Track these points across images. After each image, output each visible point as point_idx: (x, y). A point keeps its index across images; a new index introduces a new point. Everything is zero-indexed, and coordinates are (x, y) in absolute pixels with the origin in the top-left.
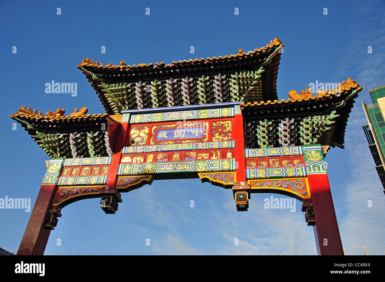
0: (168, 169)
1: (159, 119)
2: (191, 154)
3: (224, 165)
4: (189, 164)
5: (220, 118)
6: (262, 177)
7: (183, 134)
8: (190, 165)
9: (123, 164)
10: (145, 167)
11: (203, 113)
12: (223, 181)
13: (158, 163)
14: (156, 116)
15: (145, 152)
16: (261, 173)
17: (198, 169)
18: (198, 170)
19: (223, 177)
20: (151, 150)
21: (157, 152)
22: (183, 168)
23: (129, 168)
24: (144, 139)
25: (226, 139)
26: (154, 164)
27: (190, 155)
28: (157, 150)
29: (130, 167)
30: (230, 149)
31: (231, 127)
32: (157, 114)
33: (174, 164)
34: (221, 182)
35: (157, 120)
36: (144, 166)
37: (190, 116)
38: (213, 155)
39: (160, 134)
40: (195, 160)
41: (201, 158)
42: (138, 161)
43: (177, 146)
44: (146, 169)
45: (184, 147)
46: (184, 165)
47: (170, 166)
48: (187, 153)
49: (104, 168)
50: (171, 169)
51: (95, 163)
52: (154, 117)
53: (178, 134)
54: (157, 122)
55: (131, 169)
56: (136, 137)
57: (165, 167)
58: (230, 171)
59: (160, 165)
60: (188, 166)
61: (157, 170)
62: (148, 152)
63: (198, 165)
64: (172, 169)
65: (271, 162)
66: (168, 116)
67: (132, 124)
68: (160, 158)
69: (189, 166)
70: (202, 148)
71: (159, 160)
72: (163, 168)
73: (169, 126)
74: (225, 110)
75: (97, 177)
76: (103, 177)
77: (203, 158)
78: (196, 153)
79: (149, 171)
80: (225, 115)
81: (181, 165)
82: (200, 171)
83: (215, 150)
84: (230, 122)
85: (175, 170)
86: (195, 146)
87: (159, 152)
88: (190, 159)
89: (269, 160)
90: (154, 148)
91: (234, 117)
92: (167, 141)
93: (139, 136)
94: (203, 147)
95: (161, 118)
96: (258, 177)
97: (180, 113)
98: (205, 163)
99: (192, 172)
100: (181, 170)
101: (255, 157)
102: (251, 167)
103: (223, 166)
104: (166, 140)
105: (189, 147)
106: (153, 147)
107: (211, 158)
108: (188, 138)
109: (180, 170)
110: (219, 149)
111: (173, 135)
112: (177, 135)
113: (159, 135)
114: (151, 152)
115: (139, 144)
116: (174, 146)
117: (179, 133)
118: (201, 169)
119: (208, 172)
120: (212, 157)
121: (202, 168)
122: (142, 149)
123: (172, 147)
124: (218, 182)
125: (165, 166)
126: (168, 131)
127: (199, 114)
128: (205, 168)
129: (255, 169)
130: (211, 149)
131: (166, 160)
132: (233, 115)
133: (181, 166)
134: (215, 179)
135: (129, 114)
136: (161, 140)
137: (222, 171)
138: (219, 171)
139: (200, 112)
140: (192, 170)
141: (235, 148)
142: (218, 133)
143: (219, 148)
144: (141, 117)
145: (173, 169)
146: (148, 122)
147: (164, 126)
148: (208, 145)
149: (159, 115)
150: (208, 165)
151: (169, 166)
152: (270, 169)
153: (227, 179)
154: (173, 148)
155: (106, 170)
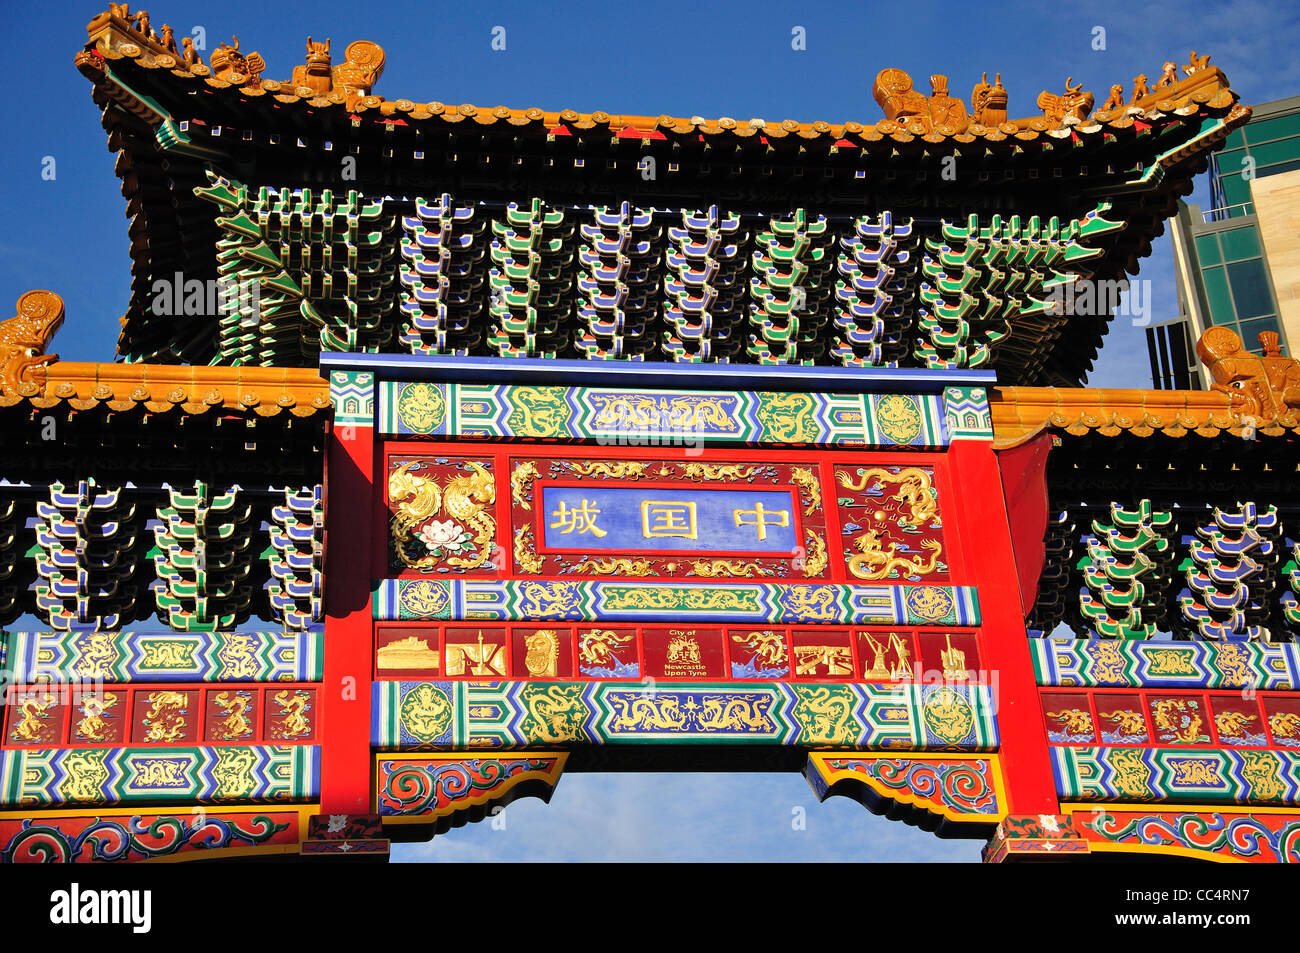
0: (658, 722)
1: (547, 426)
2: (760, 642)
3: (941, 716)
4: (764, 700)
5: (872, 448)
6: (1128, 791)
7: (689, 523)
8: (768, 705)
9: (397, 684)
10: (527, 704)
11: (786, 411)
12: (941, 803)
13: (598, 685)
14: (527, 402)
15: (509, 615)
16: (1127, 774)
17: (810, 729)
18: (814, 738)
19: (937, 777)
20: (543, 609)
21: (578, 619)
22: (734, 720)
23: (438, 710)
24: (476, 534)
25: (915, 568)
26: (575, 689)
27: (757, 647)
28: (575, 609)
29: (444, 703)
30: (956, 630)
31: (932, 505)
32: (534, 394)
33: (683, 698)
34: (936, 809)
35: (536, 426)
36: (522, 697)
37: (718, 423)
38: (871, 658)
39: (563, 512)
40: (786, 676)
41: (813, 672)
42: (475, 665)
43: (681, 594)
44: (533, 719)
45: (718, 603)
46: (734, 703)
47: (663, 709)
48: (736, 638)
49: (280, 698)
50: (670, 723)
51: (220, 666)
52: (515, 406)
53: (659, 518)
54: (538, 441)
55: (447, 712)
56: (428, 521)
57: (639, 708)
58: (971, 748)
59: (608, 698)
60: (758, 713)
61: (599, 727)
62: (527, 619)
63: (808, 712)
64: (675, 724)
65: (1160, 717)
66: (593, 411)
67: (390, 437)
68: (599, 656)
69: (763, 713)
70: (813, 615)
71: (593, 665)
72: (630, 714)
73: (603, 467)
74: (896, 404)
75: (251, 756)
76: (292, 758)
77: (822, 670)
78: (784, 642)
79: (557, 730)
80: (901, 435)
81: (724, 707)
82: (822, 745)
83: (881, 630)
84: (924, 477)
85: (693, 730)
86: (774, 600)
87: (586, 621)
88: (758, 669)
89: (1154, 704)
90: (558, 598)
91: (944, 449)
92: (608, 555)
93: (442, 516)
94: (819, 612)
95: (558, 419)
96: (1116, 792)
97: (657, 397)
98: (844, 701)
99: (782, 746)
100: (724, 730)
101: (1083, 682)
102: (1070, 733)
103: (934, 720)
104: (600, 548)
105: (745, 604)
106: (552, 594)
107: (868, 675)
108: (719, 547)
109: (718, 731)
110: (897, 628)
111: (638, 526)
112: (656, 528)
113: (558, 519)
114: (543, 619)
115: (451, 561)
116: (666, 594)
117: (664, 515)
118: (826, 730)
119: (864, 748)
120: (871, 667)
121: (832, 729)
122: (488, 598)
123: (657, 601)
124: (920, 803)
125: (635, 705)
126: (607, 498)
127: (764, 415)
128: (848, 730)
129: (1096, 750)
130: (860, 623)
131: (633, 669)
132: (938, 442)
133: (720, 709)
134: (902, 788)
135: (370, 376)
136: (573, 546)
137: (930, 748)
138: (918, 749)
139: (765, 403)
140: (783, 735)
141: (977, 626)
142: (874, 532)
143: (901, 623)
144: (439, 401)
145: (684, 726)
146: (486, 437)
147: (576, 466)
148: (845, 600)
149: (541, 398)
150: (860, 713)
151: (658, 706)
152: (1165, 757)
153: (960, 794)
154: (663, 603)
155: (297, 713)
